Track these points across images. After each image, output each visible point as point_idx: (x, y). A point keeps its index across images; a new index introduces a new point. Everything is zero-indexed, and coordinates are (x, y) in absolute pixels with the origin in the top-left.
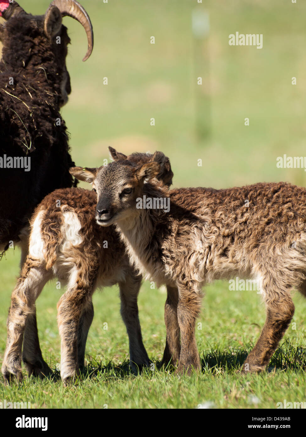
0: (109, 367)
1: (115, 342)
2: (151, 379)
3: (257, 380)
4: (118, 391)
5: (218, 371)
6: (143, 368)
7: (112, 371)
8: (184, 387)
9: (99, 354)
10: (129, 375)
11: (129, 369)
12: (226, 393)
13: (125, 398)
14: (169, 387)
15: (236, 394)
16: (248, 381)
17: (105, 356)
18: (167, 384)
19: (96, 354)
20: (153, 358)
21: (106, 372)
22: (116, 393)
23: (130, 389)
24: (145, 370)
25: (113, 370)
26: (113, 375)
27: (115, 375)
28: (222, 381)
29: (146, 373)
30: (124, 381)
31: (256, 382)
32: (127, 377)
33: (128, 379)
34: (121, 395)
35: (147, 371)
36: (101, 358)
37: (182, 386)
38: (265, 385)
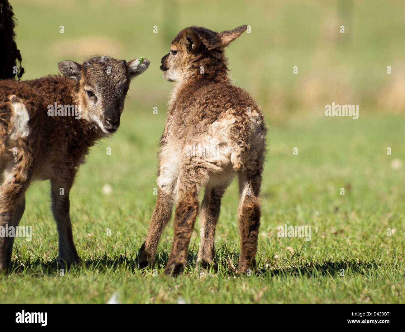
0: (37, 262)
1: (48, 238)
2: (79, 277)
3: (186, 283)
4: (42, 287)
5: (148, 273)
6: (72, 265)
7: (39, 267)
8: (112, 286)
9: (30, 250)
10: (56, 272)
11: (57, 265)
12: (153, 295)
13: (49, 294)
14: (95, 285)
15: (164, 296)
16: (177, 284)
17: (35, 252)
18: (94, 282)
19: (27, 250)
20: (84, 257)
21: (33, 268)
22: (39, 290)
23: (55, 285)
24: (73, 268)
25: (41, 265)
26: (40, 272)
27: (42, 271)
28: (151, 283)
29: (74, 271)
30: (51, 277)
31: (185, 285)
32: (54, 274)
33: (55, 276)
34: (44, 292)
35: (75, 269)
36: (31, 254)
37: (109, 286)
38: (194, 289)
